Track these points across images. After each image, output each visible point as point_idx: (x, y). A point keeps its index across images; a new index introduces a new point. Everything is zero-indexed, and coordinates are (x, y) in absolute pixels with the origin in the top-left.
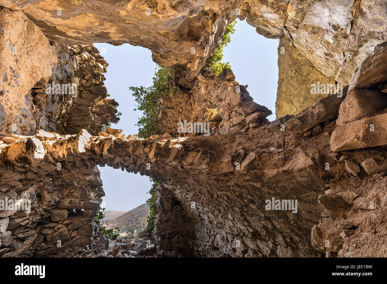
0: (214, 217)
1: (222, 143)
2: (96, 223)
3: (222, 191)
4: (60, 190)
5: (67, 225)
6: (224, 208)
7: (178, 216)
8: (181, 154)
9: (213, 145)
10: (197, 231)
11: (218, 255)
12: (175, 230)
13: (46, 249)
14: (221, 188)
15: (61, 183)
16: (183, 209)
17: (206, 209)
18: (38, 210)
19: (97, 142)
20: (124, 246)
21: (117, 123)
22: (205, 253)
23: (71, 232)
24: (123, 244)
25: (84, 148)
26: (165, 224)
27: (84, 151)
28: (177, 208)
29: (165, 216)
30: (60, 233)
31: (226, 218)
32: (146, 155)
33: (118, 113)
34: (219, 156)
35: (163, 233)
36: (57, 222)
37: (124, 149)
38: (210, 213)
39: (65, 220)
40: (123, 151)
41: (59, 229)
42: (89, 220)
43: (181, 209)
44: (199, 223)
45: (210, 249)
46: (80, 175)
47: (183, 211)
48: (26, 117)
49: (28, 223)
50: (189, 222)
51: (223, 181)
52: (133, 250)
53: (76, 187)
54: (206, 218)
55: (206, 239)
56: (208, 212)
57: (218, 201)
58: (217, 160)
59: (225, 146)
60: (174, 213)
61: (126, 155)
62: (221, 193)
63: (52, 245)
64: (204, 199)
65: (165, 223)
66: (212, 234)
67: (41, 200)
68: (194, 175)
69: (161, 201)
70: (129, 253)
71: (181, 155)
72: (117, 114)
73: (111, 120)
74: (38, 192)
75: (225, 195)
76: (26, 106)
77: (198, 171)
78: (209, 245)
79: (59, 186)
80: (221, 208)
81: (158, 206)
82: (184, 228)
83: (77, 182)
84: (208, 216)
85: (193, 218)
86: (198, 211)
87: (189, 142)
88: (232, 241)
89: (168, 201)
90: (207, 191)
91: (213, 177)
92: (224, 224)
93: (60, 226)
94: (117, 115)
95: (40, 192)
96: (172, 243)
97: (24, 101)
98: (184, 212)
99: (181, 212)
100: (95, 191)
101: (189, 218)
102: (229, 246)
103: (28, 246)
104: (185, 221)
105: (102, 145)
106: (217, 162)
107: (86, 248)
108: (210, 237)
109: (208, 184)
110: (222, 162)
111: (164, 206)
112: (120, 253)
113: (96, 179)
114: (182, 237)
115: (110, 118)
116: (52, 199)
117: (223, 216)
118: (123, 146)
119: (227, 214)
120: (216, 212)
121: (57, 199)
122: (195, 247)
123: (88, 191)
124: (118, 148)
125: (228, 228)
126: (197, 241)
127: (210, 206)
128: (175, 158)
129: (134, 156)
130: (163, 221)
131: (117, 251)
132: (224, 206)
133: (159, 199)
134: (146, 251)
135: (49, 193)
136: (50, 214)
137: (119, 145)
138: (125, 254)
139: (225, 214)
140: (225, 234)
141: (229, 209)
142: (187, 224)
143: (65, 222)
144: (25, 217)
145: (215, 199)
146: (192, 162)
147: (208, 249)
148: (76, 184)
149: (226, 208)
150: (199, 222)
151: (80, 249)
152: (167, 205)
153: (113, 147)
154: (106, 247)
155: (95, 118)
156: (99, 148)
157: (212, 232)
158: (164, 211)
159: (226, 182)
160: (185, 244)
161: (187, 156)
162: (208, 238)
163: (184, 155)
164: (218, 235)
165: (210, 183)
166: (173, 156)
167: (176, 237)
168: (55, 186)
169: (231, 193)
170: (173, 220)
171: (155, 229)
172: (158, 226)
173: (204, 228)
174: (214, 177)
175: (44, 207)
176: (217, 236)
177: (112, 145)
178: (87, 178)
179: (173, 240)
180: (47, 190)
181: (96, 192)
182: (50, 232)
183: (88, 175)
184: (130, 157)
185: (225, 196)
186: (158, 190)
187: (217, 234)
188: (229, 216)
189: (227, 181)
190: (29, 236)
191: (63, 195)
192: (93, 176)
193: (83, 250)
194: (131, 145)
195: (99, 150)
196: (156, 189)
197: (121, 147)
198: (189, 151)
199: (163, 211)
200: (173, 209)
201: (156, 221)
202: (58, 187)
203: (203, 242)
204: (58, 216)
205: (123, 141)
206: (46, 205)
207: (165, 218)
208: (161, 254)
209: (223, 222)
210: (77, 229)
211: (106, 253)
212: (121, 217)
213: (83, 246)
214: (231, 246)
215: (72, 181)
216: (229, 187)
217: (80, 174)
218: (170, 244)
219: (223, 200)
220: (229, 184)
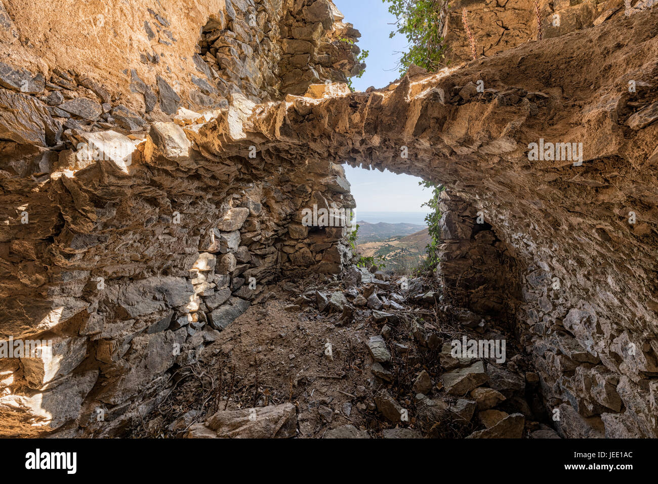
0: (565, 271)
1: (598, 50)
2: (344, 246)
3: (581, 215)
4: (292, 198)
5: (309, 245)
6: (594, 259)
7: (485, 252)
8: (436, 115)
9: (558, 68)
10: (527, 286)
11: (570, 348)
12: (478, 275)
13: (292, 270)
14: (577, 209)
15: (291, 189)
16: (497, 240)
17: (545, 249)
18: (268, 223)
19: (264, 115)
20: (384, 285)
21: (361, 75)
22: (540, 332)
23: (314, 254)
24: (382, 282)
25: (243, 131)
26: (459, 262)
27: (244, 136)
28: (483, 236)
29: (459, 248)
30: (303, 253)
31: (599, 282)
32: (356, 130)
33: (362, 52)
34: (571, 103)
35: (453, 277)
36: (297, 240)
37: (315, 122)
38: (554, 260)
39: (305, 239)
40: (314, 127)
41: (301, 248)
42: (334, 242)
43: (494, 239)
44: (533, 273)
45: (553, 331)
46: (313, 176)
47: (497, 243)
48: (207, 93)
49: (261, 239)
50: (511, 266)
51: (582, 187)
52: (398, 293)
53: (310, 194)
54: (547, 268)
55: (545, 307)
56: (552, 258)
57: (574, 239)
58: (561, 118)
59: (610, 60)
60: (478, 246)
61: (321, 136)
62: (580, 220)
63: (296, 267)
64: (537, 228)
65: (458, 260)
66: (561, 302)
67: (270, 212)
68: (492, 172)
69: (448, 221)
70: (391, 297)
71: (437, 119)
72: (360, 55)
73: (350, 70)
74: (265, 201)
75: (592, 227)
76: (201, 75)
77: (496, 160)
78: (551, 321)
79: (289, 192)
80: (583, 255)
81: (443, 229)
82: (499, 274)
83: (311, 187)
84: (550, 266)
85: (520, 261)
86: (527, 250)
87: (467, 75)
88: (612, 337)
89: (464, 221)
90: (541, 210)
91: (544, 176)
92: (593, 295)
93: (300, 245)
94: (360, 58)
95: (267, 201)
96: (472, 296)
97: (195, 66)
98: (501, 246)
99: (493, 245)
100: (339, 200)
101: (512, 259)
102: (602, 344)
103: (270, 265)
104: (503, 263)
105: (272, 121)
106: (558, 126)
107: (332, 278)
108: (555, 306)
109: (538, 194)
110: (578, 124)
111: (456, 231)
112: (375, 295)
113: (335, 182)
114: (494, 289)
115: (348, 67)
116: (283, 210)
117: (589, 274)
118: (311, 116)
119: (603, 273)
120: (570, 261)
121: (289, 211)
122: (519, 314)
123: (328, 200)
124: (302, 122)
125: (602, 305)
126: (524, 305)
127: (555, 246)
128: (420, 130)
129: (336, 135)
130: (454, 257)
131: (370, 291)
132: (595, 253)
133: (444, 216)
134: (419, 300)
135: (277, 202)
136: (286, 230)
137: (304, 116)
138: (384, 298)
139: (597, 273)
140: (593, 314)
141: (610, 265)
142: (507, 269)
143: (305, 241)
144: (255, 231)
145: (563, 233)
146: (466, 134)
147: (547, 328)
148: (310, 190)
149: (599, 259)
150: (531, 271)
151: (326, 278)
152: (462, 230)
153: (288, 122)
154: (357, 281)
155: (320, 74)
156: (268, 127)
157: (561, 299)
158: (456, 240)
159: (593, 192)
160: (501, 303)
161: (454, 119)
162: (550, 307)
163: (445, 118)
164: (576, 310)
165: (542, 193)
166: (413, 125)
167: (481, 287)
168: (284, 193)
169: (613, 224)
170: (474, 257)
171: (439, 267)
172: (444, 264)
173: (543, 286)
174: (551, 177)
175: (275, 221)
176: (572, 310)
177: (287, 118)
178: (323, 181)
179: (473, 291)
180: (273, 198)
181: (341, 202)
182: (291, 251)
183: (323, 175)
184: (329, 138)
185: (594, 231)
186: (443, 200)
187: (572, 307)
188: (610, 280)
189: (597, 190)
190: (268, 254)
191: (295, 205)
192: (331, 177)
193: (329, 279)
194: (324, 113)
195: (267, 130)
196: (440, 198)
197: (309, 120)
198: (461, 102)
199: (453, 239)
200: (476, 237)
201: (440, 254)
202: (288, 194)
203: (538, 311)
204: (296, 232)
205: (306, 106)
206: (277, 218)
207: (458, 252)
208: (445, 310)
209: (591, 289)
210: (322, 251)
211: (355, 290)
212: (419, 234)
213: (329, 273)
214: (608, 345)
215: (303, 185)
216: (608, 207)
217: (312, 174)
218: (468, 296)
219: (587, 240)
220: (603, 197)
